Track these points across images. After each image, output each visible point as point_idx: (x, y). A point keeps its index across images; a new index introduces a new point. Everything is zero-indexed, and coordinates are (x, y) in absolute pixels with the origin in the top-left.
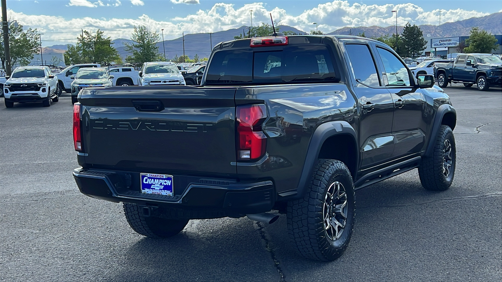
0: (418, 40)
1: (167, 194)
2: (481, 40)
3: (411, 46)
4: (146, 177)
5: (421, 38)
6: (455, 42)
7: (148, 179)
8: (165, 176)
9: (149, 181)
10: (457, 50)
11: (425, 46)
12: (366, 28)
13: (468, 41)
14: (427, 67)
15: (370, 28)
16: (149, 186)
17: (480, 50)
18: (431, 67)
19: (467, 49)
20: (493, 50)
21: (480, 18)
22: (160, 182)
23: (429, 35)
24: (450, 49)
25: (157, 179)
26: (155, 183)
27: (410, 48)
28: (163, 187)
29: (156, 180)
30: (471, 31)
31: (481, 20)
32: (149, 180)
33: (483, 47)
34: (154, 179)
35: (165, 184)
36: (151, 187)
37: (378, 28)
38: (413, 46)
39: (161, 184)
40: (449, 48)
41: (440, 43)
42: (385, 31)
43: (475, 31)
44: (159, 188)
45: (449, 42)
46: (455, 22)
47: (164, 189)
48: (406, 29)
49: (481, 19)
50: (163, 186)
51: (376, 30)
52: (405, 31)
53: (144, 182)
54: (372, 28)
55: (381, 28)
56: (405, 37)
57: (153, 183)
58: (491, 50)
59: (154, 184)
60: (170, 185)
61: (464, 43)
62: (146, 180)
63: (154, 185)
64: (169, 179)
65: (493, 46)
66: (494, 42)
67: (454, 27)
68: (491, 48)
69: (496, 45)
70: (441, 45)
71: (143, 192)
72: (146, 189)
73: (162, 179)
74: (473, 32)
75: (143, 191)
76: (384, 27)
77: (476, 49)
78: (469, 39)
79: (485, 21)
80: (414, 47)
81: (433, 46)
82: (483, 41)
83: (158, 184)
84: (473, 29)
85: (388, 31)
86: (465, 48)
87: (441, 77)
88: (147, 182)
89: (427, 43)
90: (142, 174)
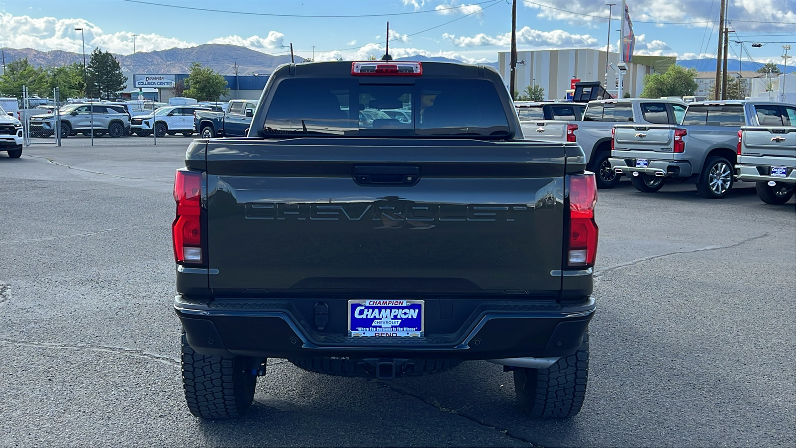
0: (115, 75)
1: (408, 334)
2: (206, 80)
3: (103, 83)
4: (362, 306)
5: (117, 72)
6: (170, 81)
7: (366, 310)
8: (405, 303)
9: (368, 314)
10: (173, 93)
11: (125, 84)
12: (14, 50)
13: (188, 82)
14: (168, 116)
15: (20, 51)
16: (367, 323)
17: (205, 94)
18: (173, 116)
19: (187, 92)
20: (222, 95)
21: (184, 49)
22: (393, 314)
23: (124, 69)
24: (162, 90)
25: (386, 308)
26: (381, 317)
27: (101, 86)
28: (399, 323)
29: (383, 310)
30: (192, 68)
31: (186, 53)
32: (368, 311)
33: (210, 91)
34: (380, 309)
35: (404, 317)
36: (373, 324)
37: (34, 53)
38: (106, 82)
39: (395, 317)
40: (160, 89)
41: (146, 81)
42: (46, 57)
43: (196, 67)
44: (392, 324)
45: (160, 81)
46: (151, 53)
47: (401, 326)
48: (95, 57)
49: (187, 51)
50: (400, 321)
51: (32, 55)
52: (92, 60)
53: (357, 315)
54: (25, 52)
55: (39, 52)
56: (94, 70)
57: (377, 317)
58: (220, 95)
59: (381, 319)
60: (415, 317)
61: (182, 84)
62: (361, 312)
63: (378, 321)
64: (413, 307)
65: (223, 90)
66: (223, 85)
67: (150, 60)
68: (220, 92)
69: (226, 89)
70: (149, 84)
71: (352, 334)
72: (360, 329)
73: (398, 308)
74: (194, 69)
75: (354, 333)
76: (45, 52)
77: (199, 94)
78: (189, 78)
79: (192, 54)
80: (108, 85)
81: (137, 85)
82: (209, 83)
83: (388, 316)
84: (194, 64)
85: (50, 58)
86: (184, 91)
87: (206, 131)
88: (364, 316)
89: (127, 80)
90: (351, 302)
